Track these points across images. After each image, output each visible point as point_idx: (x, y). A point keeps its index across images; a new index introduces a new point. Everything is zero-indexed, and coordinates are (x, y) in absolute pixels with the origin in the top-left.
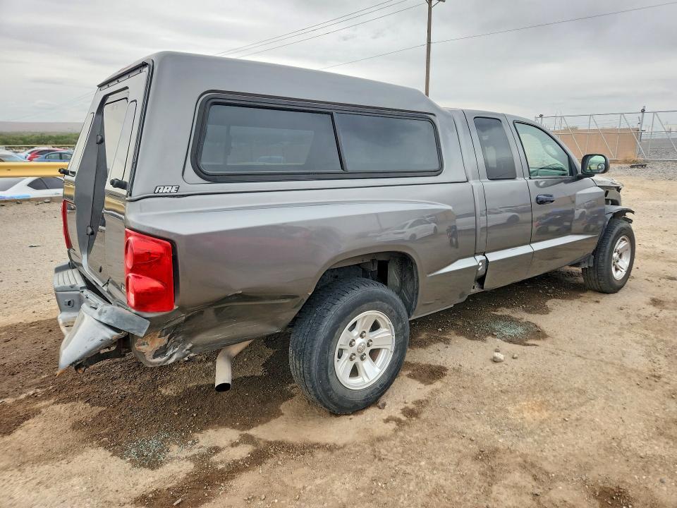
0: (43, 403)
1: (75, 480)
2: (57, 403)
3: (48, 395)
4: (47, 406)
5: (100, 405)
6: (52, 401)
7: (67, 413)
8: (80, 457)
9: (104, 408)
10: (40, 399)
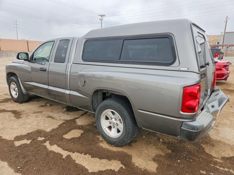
0: (219, 161)
1: (221, 136)
2: (214, 157)
3: (216, 163)
4: (218, 158)
5: (202, 147)
6: (215, 159)
7: (213, 151)
8: (217, 139)
9: (202, 145)
10: (219, 163)
